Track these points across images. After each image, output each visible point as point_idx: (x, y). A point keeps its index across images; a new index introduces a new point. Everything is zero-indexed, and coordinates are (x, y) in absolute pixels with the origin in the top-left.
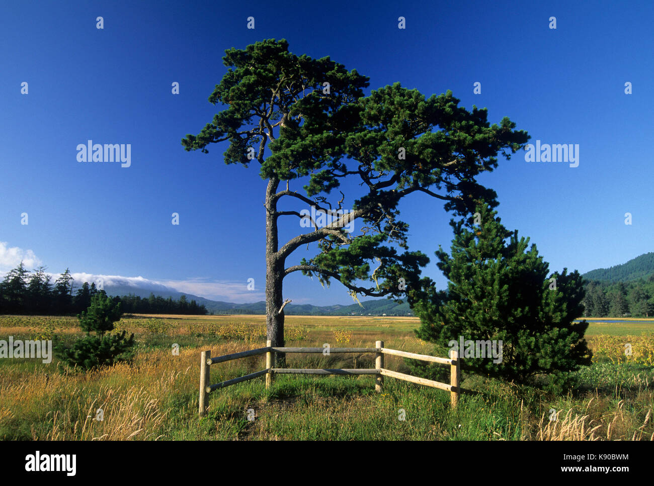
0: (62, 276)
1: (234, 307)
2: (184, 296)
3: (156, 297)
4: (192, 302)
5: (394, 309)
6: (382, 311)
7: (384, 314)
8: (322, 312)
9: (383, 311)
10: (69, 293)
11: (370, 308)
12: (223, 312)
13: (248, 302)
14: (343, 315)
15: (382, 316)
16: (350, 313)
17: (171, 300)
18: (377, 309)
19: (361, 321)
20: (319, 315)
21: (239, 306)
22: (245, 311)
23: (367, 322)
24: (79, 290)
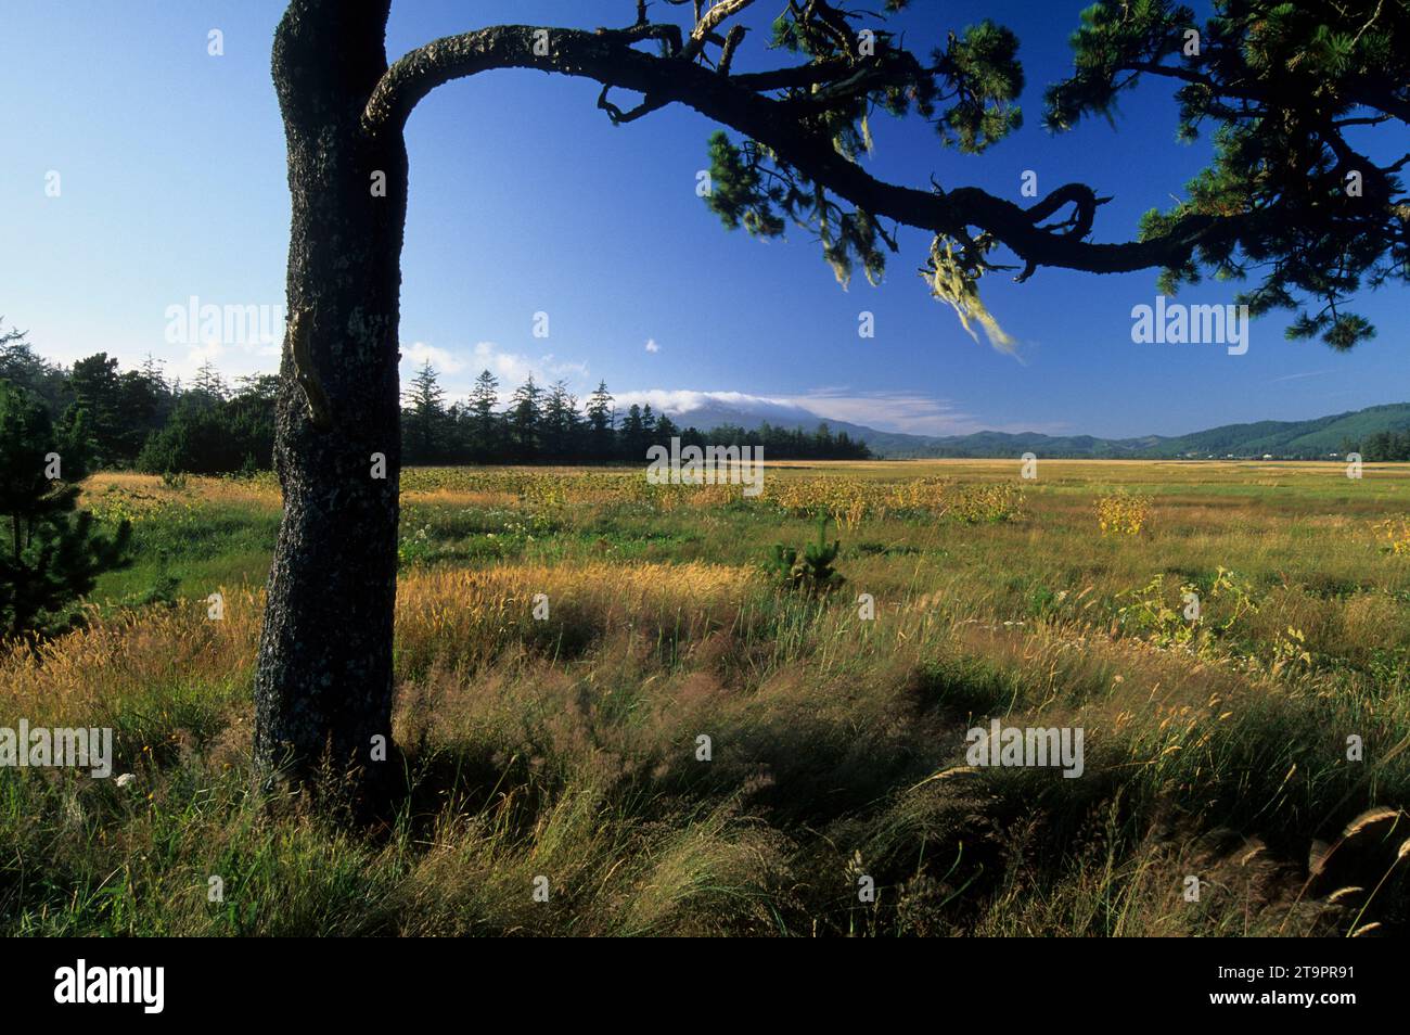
0: (595, 396)
1: (927, 445)
2: (824, 425)
3: (772, 428)
4: (840, 436)
5: (1293, 444)
6: (1262, 449)
7: (1267, 456)
8: (1117, 451)
9: (1264, 449)
10: (609, 425)
11: (1231, 443)
12: (906, 454)
13: (957, 434)
14: (1164, 457)
15: (1261, 459)
16: (1182, 453)
17: (800, 433)
18: (1249, 444)
19: (1206, 472)
20: (1109, 458)
21: (938, 441)
22: (949, 451)
23: (1221, 474)
24: (625, 419)
